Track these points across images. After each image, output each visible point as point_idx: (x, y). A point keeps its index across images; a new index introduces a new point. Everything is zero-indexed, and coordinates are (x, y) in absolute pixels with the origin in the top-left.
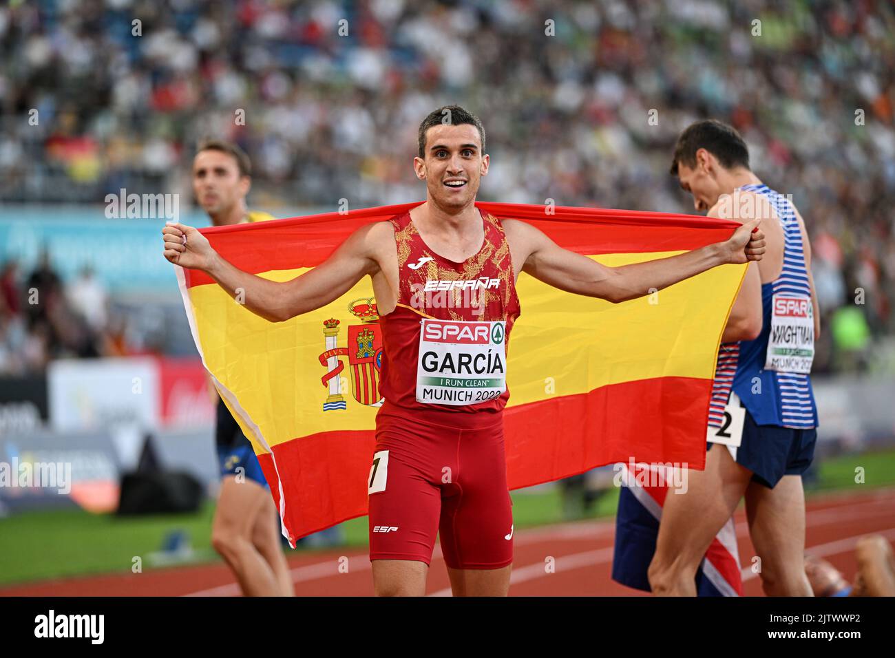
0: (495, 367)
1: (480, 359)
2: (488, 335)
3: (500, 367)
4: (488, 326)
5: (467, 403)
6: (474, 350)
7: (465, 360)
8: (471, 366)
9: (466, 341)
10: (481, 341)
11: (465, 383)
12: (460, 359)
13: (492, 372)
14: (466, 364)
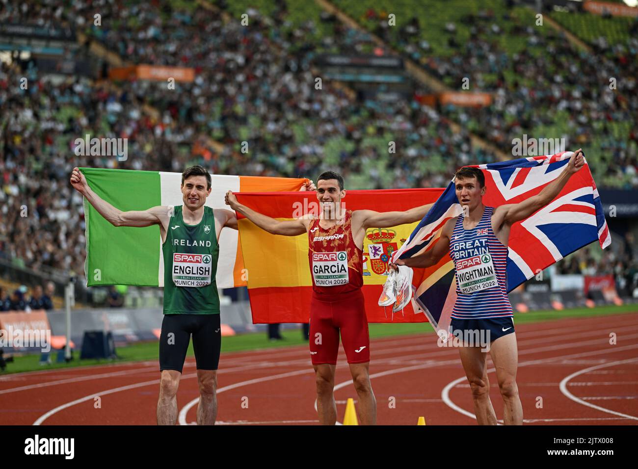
0: (341, 270)
1: (333, 267)
2: (336, 258)
3: (345, 270)
4: (336, 254)
5: (330, 285)
6: (330, 264)
7: (326, 268)
8: (329, 270)
9: (326, 260)
10: (333, 260)
11: (328, 277)
12: (325, 268)
13: (341, 272)
14: (327, 270)
